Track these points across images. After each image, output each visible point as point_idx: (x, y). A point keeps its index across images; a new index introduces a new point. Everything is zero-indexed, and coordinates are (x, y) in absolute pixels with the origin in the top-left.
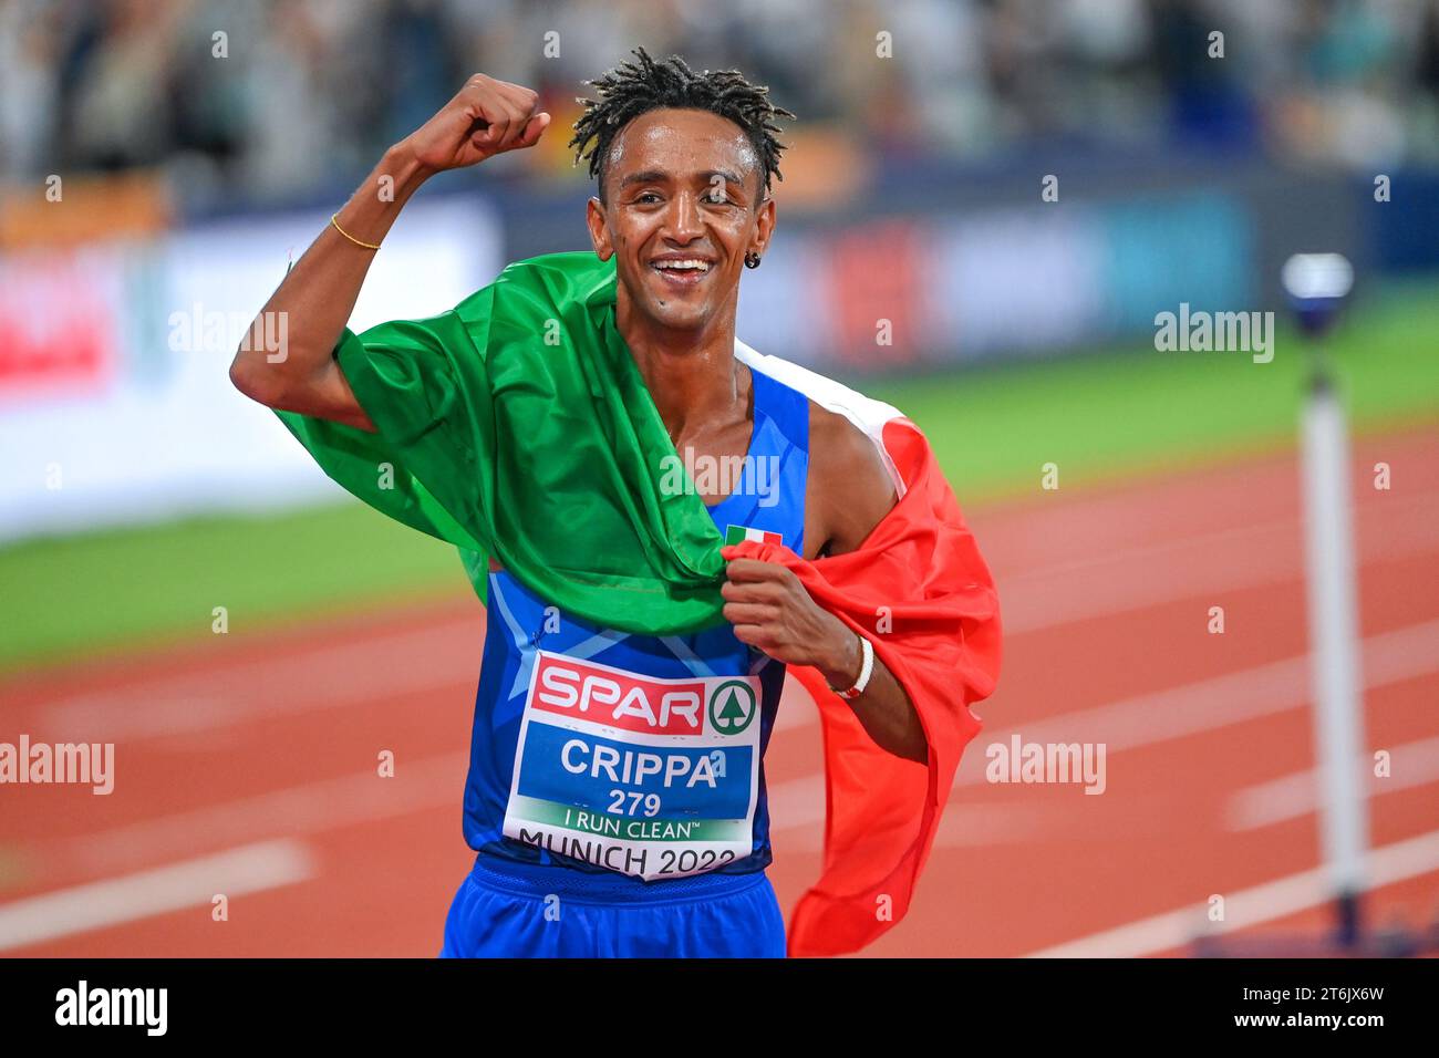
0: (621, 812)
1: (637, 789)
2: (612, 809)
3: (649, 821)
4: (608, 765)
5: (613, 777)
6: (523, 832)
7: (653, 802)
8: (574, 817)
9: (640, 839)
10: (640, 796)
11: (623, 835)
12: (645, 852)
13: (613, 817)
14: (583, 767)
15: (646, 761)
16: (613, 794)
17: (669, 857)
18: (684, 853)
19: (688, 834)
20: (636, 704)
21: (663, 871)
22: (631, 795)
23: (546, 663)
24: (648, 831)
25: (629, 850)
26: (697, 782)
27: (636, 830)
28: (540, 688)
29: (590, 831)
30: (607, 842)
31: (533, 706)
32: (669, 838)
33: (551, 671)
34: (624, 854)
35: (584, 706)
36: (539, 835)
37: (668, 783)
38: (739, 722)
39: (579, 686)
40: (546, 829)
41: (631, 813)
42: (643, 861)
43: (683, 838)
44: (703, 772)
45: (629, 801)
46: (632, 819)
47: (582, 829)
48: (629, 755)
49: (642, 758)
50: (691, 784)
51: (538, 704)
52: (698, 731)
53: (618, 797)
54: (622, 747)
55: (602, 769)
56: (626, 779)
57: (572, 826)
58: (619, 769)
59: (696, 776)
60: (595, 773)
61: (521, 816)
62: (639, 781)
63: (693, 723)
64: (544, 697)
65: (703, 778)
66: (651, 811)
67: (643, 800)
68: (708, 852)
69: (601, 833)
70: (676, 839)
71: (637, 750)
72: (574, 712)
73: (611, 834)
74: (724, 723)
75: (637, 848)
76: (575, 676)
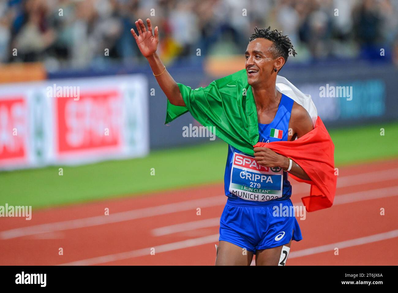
0: (252, 187)
1: (255, 182)
2: (251, 186)
3: (259, 189)
4: (249, 177)
5: (251, 179)
6: (233, 191)
7: (259, 185)
8: (243, 188)
9: (257, 193)
10: (256, 184)
11: (253, 192)
12: (258, 195)
13: (251, 188)
14: (244, 177)
15: (257, 176)
16: (251, 183)
17: (263, 197)
18: (267, 196)
19: (268, 192)
20: (254, 164)
21: (262, 200)
22: (254, 183)
23: (236, 155)
24: (259, 191)
25: (255, 195)
26: (268, 182)
27: (256, 191)
28: (235, 160)
29: (247, 190)
30: (250, 193)
31: (234, 164)
32: (263, 193)
33: (237, 157)
34: (254, 195)
35: (244, 164)
36: (236, 191)
37: (262, 181)
38: (278, 170)
39: (243, 160)
40: (238, 190)
41: (255, 187)
42: (258, 197)
43: (266, 193)
44: (269, 180)
45: (254, 185)
46: (255, 188)
47: (245, 190)
48: (253, 175)
49: (256, 175)
50: (267, 182)
51: (235, 164)
52: (268, 171)
53: (252, 184)
54: (252, 173)
55: (248, 177)
56: (253, 180)
57: (243, 190)
58: (251, 178)
59: (268, 181)
60: (247, 179)
61: (233, 187)
62: (256, 180)
63: (267, 169)
64: (236, 163)
65: (269, 181)
66: (259, 187)
67: (257, 185)
68: (273, 196)
69: (249, 191)
70: (265, 193)
71: (255, 174)
72: (242, 165)
73: (251, 191)
74: (274, 170)
75: (256, 194)
76: (242, 158)
